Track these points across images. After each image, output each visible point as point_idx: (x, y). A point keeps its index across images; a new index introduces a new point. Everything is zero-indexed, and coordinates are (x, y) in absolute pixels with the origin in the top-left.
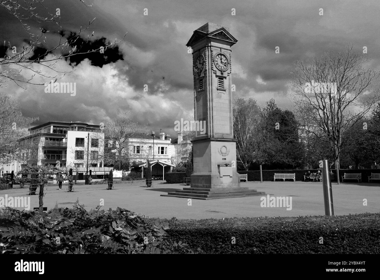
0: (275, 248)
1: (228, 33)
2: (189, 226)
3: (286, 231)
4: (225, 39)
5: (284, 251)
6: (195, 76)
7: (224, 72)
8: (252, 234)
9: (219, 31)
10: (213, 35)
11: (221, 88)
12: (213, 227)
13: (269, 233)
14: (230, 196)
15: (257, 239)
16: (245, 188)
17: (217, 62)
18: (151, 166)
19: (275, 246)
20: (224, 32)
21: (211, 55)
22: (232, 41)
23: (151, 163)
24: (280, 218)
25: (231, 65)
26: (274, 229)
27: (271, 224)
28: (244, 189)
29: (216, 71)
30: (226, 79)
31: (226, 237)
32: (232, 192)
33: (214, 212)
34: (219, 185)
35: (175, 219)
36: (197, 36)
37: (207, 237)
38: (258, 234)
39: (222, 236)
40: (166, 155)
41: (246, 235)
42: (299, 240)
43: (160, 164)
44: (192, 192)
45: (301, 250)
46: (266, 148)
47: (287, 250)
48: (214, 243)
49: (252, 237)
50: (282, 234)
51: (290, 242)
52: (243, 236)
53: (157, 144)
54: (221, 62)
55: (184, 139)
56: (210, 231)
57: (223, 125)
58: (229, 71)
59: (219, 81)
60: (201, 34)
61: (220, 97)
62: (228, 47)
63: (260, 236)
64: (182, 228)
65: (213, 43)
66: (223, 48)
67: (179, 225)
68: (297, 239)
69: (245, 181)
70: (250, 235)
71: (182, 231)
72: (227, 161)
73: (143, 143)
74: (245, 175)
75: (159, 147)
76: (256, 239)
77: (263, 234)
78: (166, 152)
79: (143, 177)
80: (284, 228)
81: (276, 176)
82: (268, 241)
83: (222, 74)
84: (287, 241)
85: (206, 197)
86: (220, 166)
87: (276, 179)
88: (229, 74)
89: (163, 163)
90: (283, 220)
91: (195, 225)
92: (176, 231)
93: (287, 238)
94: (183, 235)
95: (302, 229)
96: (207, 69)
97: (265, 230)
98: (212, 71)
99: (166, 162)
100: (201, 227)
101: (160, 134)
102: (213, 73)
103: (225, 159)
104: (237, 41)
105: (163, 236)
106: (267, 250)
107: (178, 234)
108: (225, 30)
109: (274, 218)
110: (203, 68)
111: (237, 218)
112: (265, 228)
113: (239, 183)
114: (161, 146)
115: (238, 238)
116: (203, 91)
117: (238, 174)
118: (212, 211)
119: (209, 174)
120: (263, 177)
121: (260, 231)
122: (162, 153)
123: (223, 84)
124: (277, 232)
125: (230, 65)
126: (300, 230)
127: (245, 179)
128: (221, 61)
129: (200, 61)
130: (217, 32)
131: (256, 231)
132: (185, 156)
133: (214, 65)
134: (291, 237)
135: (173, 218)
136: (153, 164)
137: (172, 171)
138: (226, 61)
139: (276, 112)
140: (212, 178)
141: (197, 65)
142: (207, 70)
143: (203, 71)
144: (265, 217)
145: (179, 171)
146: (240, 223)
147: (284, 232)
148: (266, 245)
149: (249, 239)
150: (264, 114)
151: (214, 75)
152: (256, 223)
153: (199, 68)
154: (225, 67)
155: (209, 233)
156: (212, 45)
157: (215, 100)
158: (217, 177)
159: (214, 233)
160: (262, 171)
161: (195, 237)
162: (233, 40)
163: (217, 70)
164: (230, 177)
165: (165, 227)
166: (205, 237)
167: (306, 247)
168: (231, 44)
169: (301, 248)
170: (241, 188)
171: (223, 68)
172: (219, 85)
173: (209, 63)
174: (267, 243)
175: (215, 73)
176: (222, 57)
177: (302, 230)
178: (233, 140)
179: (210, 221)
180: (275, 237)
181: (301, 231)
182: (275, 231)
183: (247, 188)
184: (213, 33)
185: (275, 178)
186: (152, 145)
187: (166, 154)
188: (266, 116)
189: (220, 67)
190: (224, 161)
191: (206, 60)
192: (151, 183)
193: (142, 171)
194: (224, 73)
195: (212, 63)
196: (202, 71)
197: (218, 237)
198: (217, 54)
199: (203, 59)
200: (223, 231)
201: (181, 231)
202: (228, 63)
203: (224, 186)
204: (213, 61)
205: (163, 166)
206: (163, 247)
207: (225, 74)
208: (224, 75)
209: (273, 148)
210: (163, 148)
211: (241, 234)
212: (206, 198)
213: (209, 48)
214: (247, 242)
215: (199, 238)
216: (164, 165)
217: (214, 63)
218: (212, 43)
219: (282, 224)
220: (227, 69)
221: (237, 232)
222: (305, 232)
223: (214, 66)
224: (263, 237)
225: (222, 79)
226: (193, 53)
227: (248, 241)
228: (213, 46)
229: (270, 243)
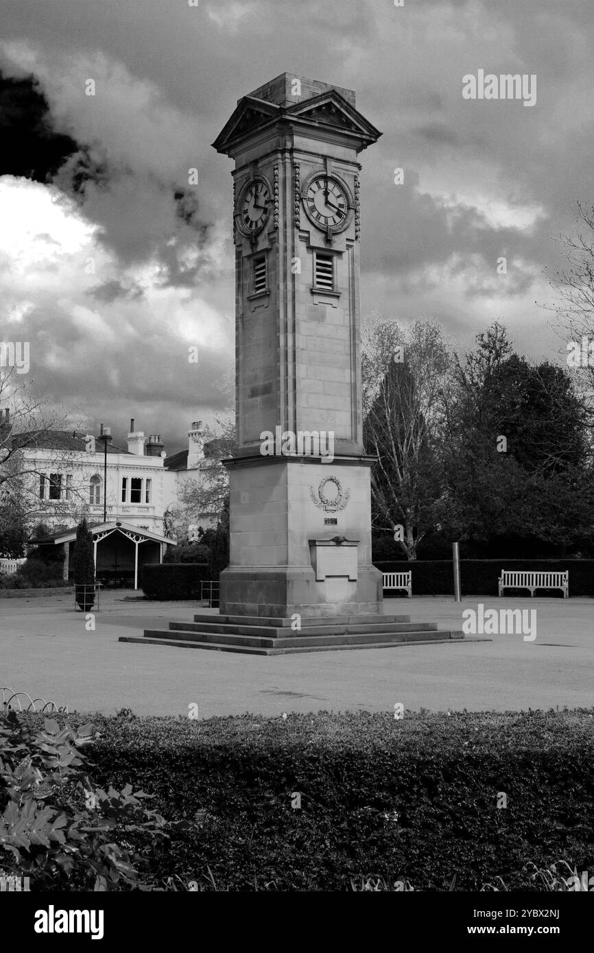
0: (439, 811)
1: (351, 109)
2: (168, 737)
3: (476, 756)
4: (339, 128)
5: (468, 820)
6: (240, 249)
7: (334, 234)
8: (364, 764)
9: (321, 100)
10: (301, 115)
11: (325, 287)
12: (243, 740)
13: (419, 763)
14: (346, 642)
15: (381, 781)
16: (399, 616)
17: (311, 204)
18: (95, 542)
19: (438, 805)
20: (336, 104)
21: (295, 179)
22: (364, 134)
23: (94, 531)
24: (468, 714)
25: (360, 215)
26: (437, 750)
27: (431, 733)
28: (395, 621)
29: (308, 232)
30: (341, 259)
31: (281, 775)
32: (352, 630)
33: (288, 696)
34: (314, 608)
35: (130, 716)
36: (248, 116)
37: (223, 774)
38: (384, 765)
39: (269, 770)
40: (148, 504)
41: (348, 768)
42: (515, 784)
43: (127, 535)
44: (222, 630)
45: (520, 818)
46: (476, 486)
47: (476, 816)
48: (245, 792)
49: (367, 775)
50: (462, 766)
51: (486, 791)
52: (337, 772)
53: (117, 467)
54: (327, 202)
55: (207, 455)
56: (232, 754)
57: (328, 409)
58: (350, 234)
59: (318, 264)
60: (263, 111)
61: (320, 318)
62: (348, 154)
63: (392, 772)
64: (142, 743)
65: (299, 141)
66: (333, 158)
67: (136, 734)
68: (509, 780)
69: (402, 594)
70: (360, 769)
71: (145, 756)
72: (341, 528)
73: (71, 464)
74: (403, 574)
75: (125, 480)
76: (377, 780)
77: (401, 765)
78: (149, 495)
79: (66, 578)
80: (471, 747)
81: (508, 578)
82: (415, 789)
83: (328, 241)
84: (478, 789)
85: (267, 645)
86: (317, 544)
87: (505, 589)
88: (352, 241)
89: (136, 534)
90: (475, 722)
91: (189, 734)
92: (125, 754)
93: (477, 777)
94: (143, 765)
95: (524, 748)
96: (280, 225)
97: (409, 750)
98: (296, 230)
99: (146, 528)
100: (206, 740)
101: (129, 437)
102: (297, 240)
103: (334, 521)
104: (380, 134)
105: (70, 766)
106: (413, 818)
107: (131, 762)
108: (339, 99)
109: (449, 714)
110: (265, 223)
111: (330, 713)
112: (409, 746)
113: (378, 600)
114: (131, 475)
115: (320, 776)
116: (266, 295)
117: (376, 570)
118: (281, 693)
119: (279, 570)
120: (461, 582)
121: (392, 757)
122: (136, 498)
123: (330, 276)
124: (446, 758)
125: (356, 211)
126: (519, 753)
127: (403, 587)
128: (326, 198)
129: (256, 197)
130: (315, 103)
131: (380, 756)
132: (210, 509)
133: (301, 211)
134: (491, 775)
135: (123, 713)
136: (101, 536)
137: (164, 558)
138: (341, 201)
139: (509, 367)
140: (290, 585)
141: (246, 212)
142: (277, 228)
143: (266, 232)
144: (418, 711)
145: (187, 560)
146: (332, 730)
147: (469, 758)
148: (409, 801)
149: (356, 779)
150: (471, 375)
151: (301, 247)
152: (386, 729)
153: (252, 222)
154: (337, 219)
155: (231, 762)
156: (296, 146)
157: (304, 327)
158: (308, 581)
159: (246, 761)
160: (461, 564)
161: (184, 772)
162: (366, 132)
163: (311, 229)
164: (350, 581)
165: (78, 737)
166: (215, 772)
167: (537, 806)
168: (359, 144)
169: (522, 809)
170: (385, 617)
171: (331, 222)
172: (318, 277)
173: (285, 207)
174: (413, 793)
175: (307, 240)
176: (331, 185)
177: (527, 753)
178: (362, 459)
179: (239, 722)
180: (439, 775)
181: (520, 758)
182: (438, 755)
183: (405, 618)
184: (302, 109)
185: (502, 586)
186: (102, 473)
187: (147, 501)
188: (476, 380)
189: (322, 220)
190: (330, 527)
191: (276, 195)
192: (91, 599)
193: (64, 557)
194: (335, 238)
195: (294, 207)
196: (261, 230)
197: (258, 774)
198: (315, 175)
199: (266, 192)
200: (273, 755)
201: (140, 754)
202: (348, 206)
203: (328, 610)
204: (299, 197)
205: (135, 541)
206: (68, 801)
207: (339, 243)
208: (336, 247)
209: (498, 487)
210: (136, 483)
211: (329, 764)
212: (268, 651)
213: (287, 155)
214: (350, 791)
215: (196, 777)
216: (137, 539)
217: (301, 207)
218: (296, 139)
219: (466, 734)
220: (345, 226)
221: (317, 759)
222: (535, 760)
223: (302, 217)
224: (401, 773)
225: (329, 258)
226: (233, 173)
227: (352, 787)
228: (299, 151)
229: (421, 795)
